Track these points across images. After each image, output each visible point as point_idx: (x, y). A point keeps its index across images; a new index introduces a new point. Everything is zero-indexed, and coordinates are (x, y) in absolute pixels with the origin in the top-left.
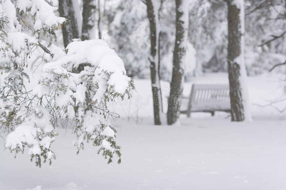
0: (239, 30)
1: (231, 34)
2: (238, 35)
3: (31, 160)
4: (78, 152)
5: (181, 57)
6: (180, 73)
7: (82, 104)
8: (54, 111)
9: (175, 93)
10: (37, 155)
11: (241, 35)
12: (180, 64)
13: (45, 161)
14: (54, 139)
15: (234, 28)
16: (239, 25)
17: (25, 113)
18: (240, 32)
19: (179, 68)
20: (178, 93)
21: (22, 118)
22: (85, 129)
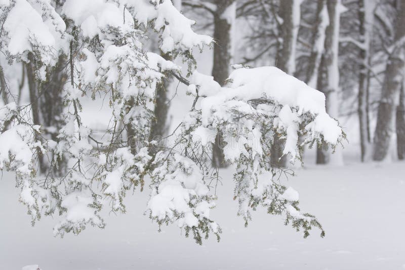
0: (229, 51)
1: (217, 56)
2: (227, 58)
3: (187, 235)
4: (246, 223)
5: (168, 85)
6: (166, 105)
7: (261, 156)
8: (201, 165)
9: (158, 131)
10: (194, 227)
11: (230, 57)
12: (167, 93)
13: (207, 236)
14: (215, 205)
15: (221, 49)
16: (229, 45)
17: (164, 168)
18: (230, 54)
19: (165, 99)
20: (162, 131)
21: (161, 175)
22: (252, 190)
